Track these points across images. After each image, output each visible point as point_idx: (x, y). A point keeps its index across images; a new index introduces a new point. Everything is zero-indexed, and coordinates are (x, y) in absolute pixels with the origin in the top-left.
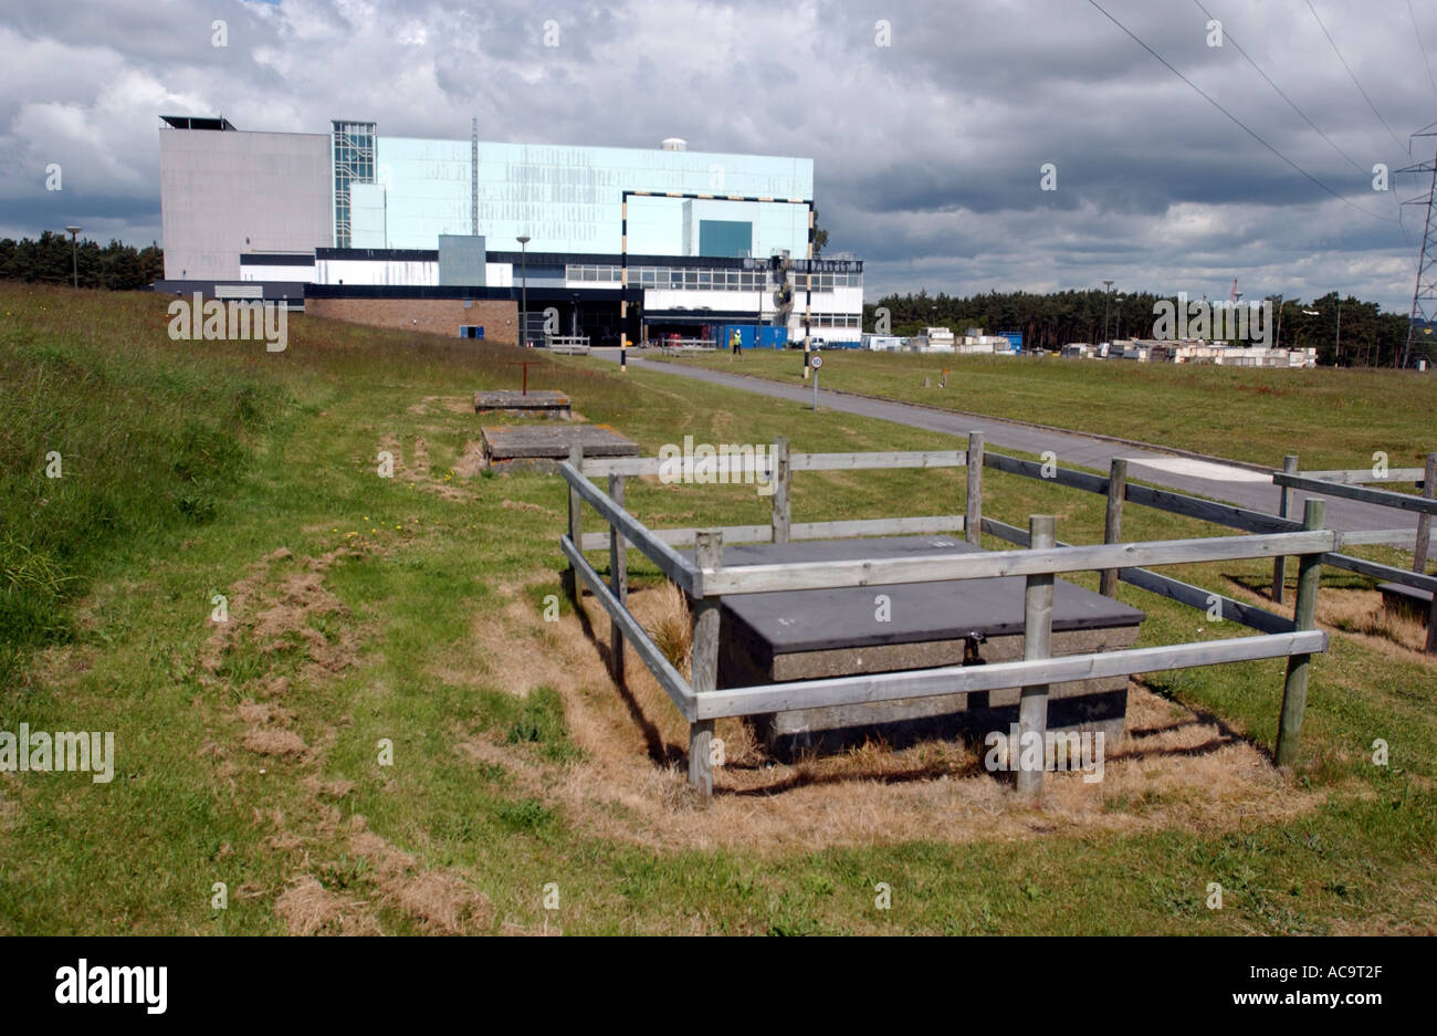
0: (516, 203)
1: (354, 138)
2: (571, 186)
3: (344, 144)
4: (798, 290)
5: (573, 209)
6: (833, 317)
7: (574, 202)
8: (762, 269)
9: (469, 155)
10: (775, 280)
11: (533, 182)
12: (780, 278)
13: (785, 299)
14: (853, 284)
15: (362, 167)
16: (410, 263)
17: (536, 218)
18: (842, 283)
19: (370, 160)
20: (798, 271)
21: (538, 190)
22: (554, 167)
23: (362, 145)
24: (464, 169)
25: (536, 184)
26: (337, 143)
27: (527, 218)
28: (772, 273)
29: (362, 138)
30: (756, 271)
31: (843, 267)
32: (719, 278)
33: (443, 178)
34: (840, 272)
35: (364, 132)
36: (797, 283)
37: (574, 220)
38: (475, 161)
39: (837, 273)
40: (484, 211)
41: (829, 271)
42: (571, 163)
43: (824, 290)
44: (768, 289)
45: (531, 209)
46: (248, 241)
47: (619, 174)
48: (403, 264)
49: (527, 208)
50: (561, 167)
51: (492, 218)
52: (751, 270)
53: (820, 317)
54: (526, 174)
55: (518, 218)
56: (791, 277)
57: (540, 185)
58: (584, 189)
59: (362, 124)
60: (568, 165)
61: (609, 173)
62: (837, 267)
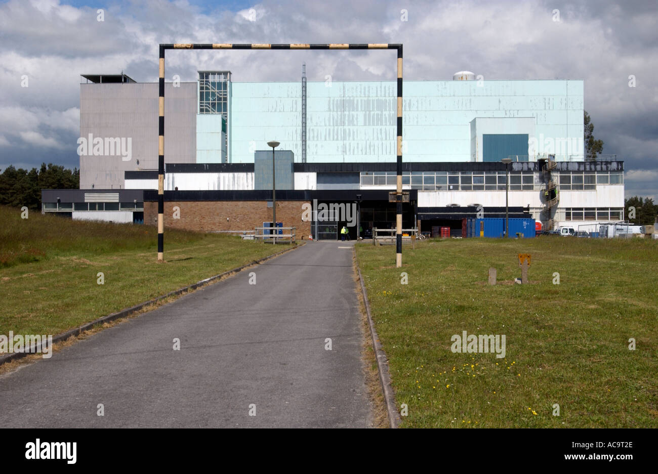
0: (336, 128)
1: (213, 84)
2: (379, 112)
3: (207, 88)
4: (563, 188)
5: (381, 130)
6: (596, 211)
7: (382, 124)
8: (529, 171)
9: (300, 93)
10: (542, 179)
11: (349, 111)
12: (546, 178)
13: (550, 195)
14: (615, 181)
15: (219, 104)
16: (236, 174)
17: (351, 138)
18: (604, 181)
19: (225, 99)
20: (561, 171)
21: (353, 116)
22: (366, 99)
23: (219, 88)
24: (296, 103)
25: (351, 113)
26: (202, 88)
27: (344, 139)
28: (538, 174)
29: (219, 84)
30: (524, 172)
31: (604, 167)
32: (491, 180)
33: (280, 111)
34: (602, 171)
35: (222, 79)
36: (561, 182)
37: (382, 139)
38: (304, 97)
39: (598, 172)
40: (311, 135)
41: (591, 171)
42: (379, 95)
43: (588, 188)
44: (535, 188)
45: (347, 131)
46: (138, 162)
47: (417, 101)
48: (231, 174)
49: (345, 130)
50: (371, 98)
51: (318, 140)
52: (519, 172)
53: (584, 211)
54: (344, 105)
55: (337, 139)
56: (556, 178)
57: (355, 113)
58: (389, 115)
59: (219, 73)
60: (377, 96)
61: (410, 100)
62: (598, 167)
